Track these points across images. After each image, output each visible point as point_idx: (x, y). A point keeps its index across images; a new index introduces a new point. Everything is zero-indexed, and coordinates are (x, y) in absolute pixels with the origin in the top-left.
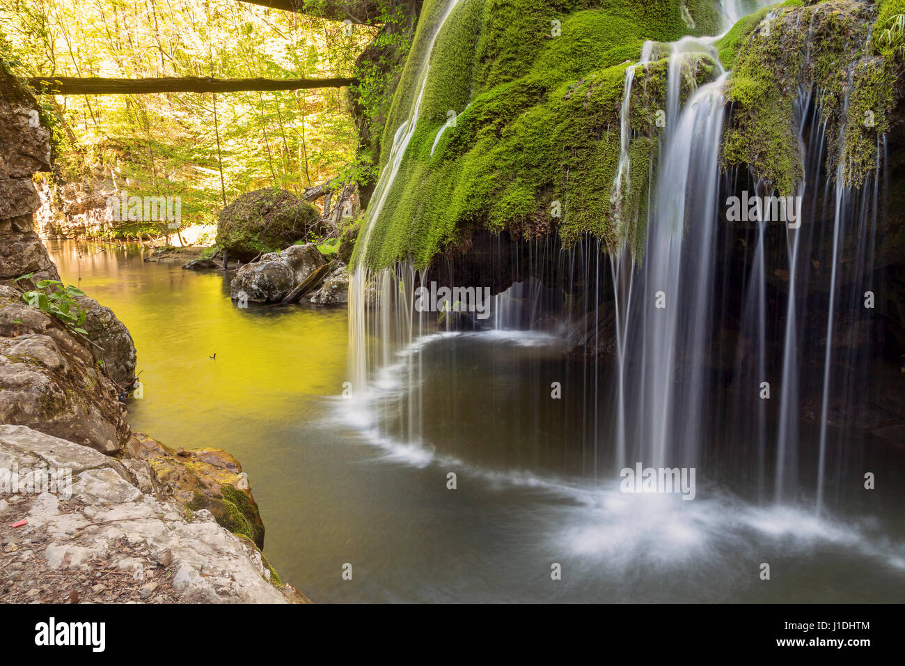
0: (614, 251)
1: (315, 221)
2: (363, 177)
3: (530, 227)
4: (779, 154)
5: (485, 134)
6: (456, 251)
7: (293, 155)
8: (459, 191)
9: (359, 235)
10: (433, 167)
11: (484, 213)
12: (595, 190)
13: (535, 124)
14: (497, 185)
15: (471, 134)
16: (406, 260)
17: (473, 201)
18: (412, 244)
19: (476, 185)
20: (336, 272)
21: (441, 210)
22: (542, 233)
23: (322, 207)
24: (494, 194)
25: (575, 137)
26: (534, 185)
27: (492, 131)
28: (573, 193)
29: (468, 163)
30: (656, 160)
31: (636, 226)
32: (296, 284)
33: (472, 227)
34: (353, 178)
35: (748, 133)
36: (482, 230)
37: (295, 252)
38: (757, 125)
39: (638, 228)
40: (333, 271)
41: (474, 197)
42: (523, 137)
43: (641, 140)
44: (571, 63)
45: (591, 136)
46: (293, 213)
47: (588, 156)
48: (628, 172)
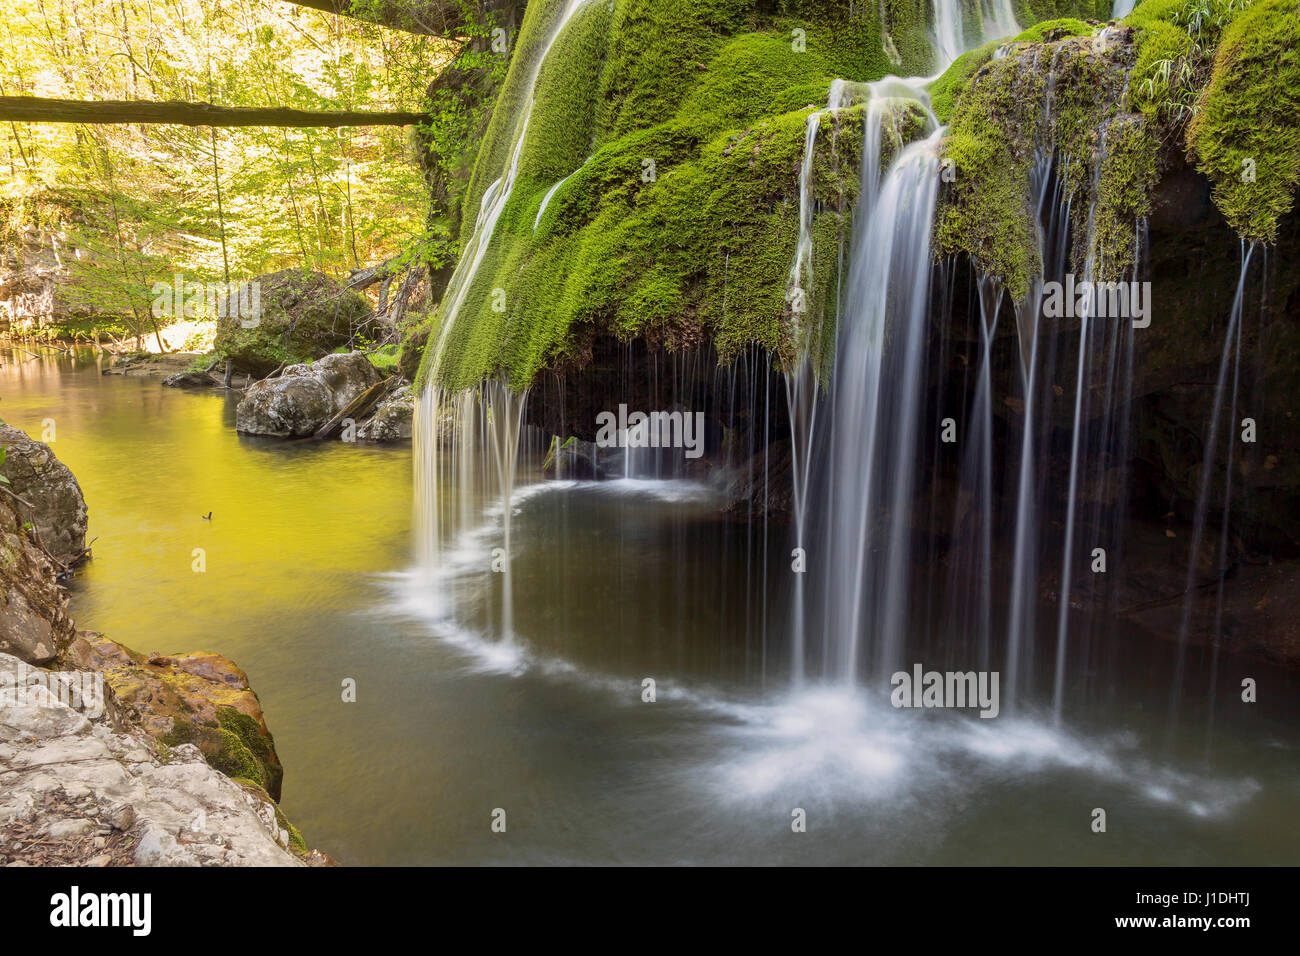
0: (791, 369)
1: (365, 318)
2: (437, 256)
3: (675, 333)
4: (1011, 241)
5: (611, 201)
6: (569, 367)
7: (333, 222)
8: (574, 280)
9: (429, 341)
10: (536, 246)
11: (610, 311)
12: (764, 284)
13: (682, 189)
14: (628, 273)
15: (592, 199)
16: (497, 377)
17: (594, 295)
18: (506, 354)
19: (598, 272)
20: (395, 394)
21: (549, 307)
22: (692, 342)
23: (376, 299)
24: (624, 286)
25: (737, 209)
26: (680, 274)
27: (622, 196)
28: (734, 287)
29: (587, 241)
30: (847, 244)
31: (819, 334)
32: (335, 411)
33: (591, 332)
34: (422, 258)
35: (970, 210)
36: (607, 337)
37: (335, 364)
38: (982, 200)
39: (823, 337)
40: (391, 391)
41: (595, 289)
42: (665, 206)
43: (827, 216)
44: (733, 106)
45: (760, 208)
46: (332, 306)
47: (755, 236)
48: (810, 260)
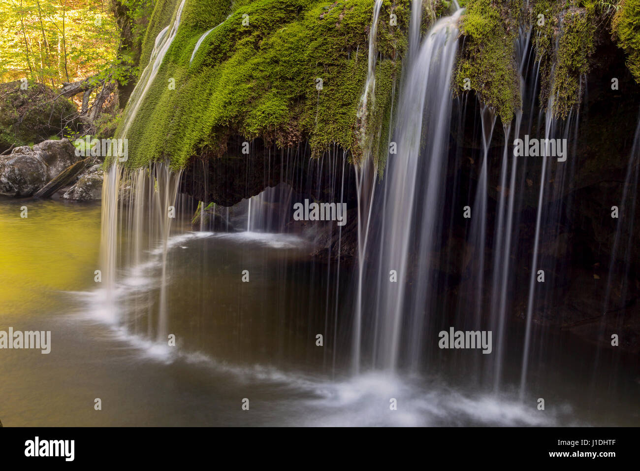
0: (359, 163)
1: (72, 116)
2: (124, 77)
3: (283, 136)
4: (502, 84)
5: (244, 45)
6: (211, 156)
7: (52, 49)
8: (217, 97)
9: (116, 134)
10: (192, 73)
11: (240, 118)
12: (343, 105)
13: (291, 40)
14: (253, 94)
15: (230, 43)
16: (162, 161)
17: (230, 107)
18: (169, 145)
19: (233, 92)
20: (91, 169)
21: (199, 114)
22: (294, 142)
23: (80, 104)
24: (250, 103)
25: (327, 55)
26: (288, 96)
27: (251, 42)
28: (323, 106)
29: (226, 71)
30: (398, 81)
31: (378, 140)
32: (48, 179)
33: (227, 132)
34: (113, 77)
35: (477, 64)
36: (237, 136)
37: (50, 147)
38: (485, 57)
39: (381, 142)
40: (88, 167)
41: (231, 104)
42: (279, 50)
43: (386, 62)
45: (342, 55)
46: (49, 107)
47: (338, 73)
48: (373, 91)
